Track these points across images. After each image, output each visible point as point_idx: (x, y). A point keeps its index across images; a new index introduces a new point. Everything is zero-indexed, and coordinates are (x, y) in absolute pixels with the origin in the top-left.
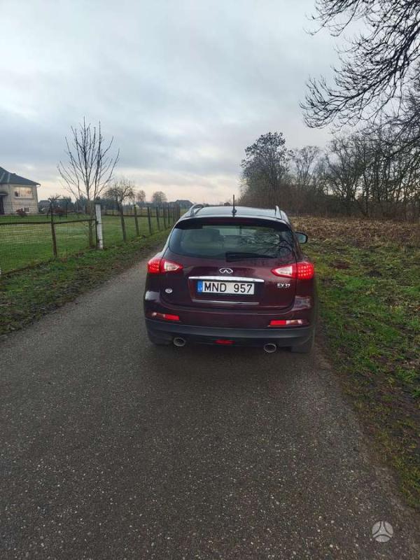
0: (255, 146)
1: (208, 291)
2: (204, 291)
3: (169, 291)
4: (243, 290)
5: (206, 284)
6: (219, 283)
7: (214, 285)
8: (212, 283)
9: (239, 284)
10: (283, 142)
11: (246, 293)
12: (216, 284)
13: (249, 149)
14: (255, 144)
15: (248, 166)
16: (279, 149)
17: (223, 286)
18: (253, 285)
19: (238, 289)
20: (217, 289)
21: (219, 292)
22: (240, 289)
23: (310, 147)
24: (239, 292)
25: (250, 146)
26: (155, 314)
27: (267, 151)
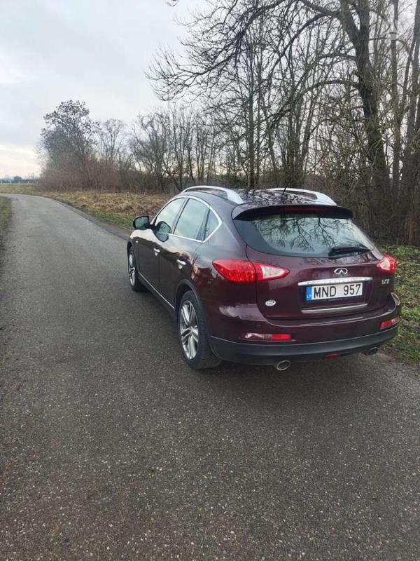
0: (55, 114)
1: (317, 298)
2: (313, 298)
3: (271, 303)
4: (352, 291)
5: (315, 289)
6: (329, 286)
7: (323, 289)
8: (321, 287)
9: (349, 285)
10: (86, 113)
11: (354, 295)
12: (325, 287)
13: (48, 116)
14: (55, 112)
15: (50, 135)
16: (83, 119)
17: (333, 289)
18: (361, 284)
19: (347, 291)
20: (327, 294)
21: (329, 297)
22: (349, 291)
23: (114, 121)
24: (349, 295)
25: (49, 113)
26: (249, 335)
27: (69, 121)
